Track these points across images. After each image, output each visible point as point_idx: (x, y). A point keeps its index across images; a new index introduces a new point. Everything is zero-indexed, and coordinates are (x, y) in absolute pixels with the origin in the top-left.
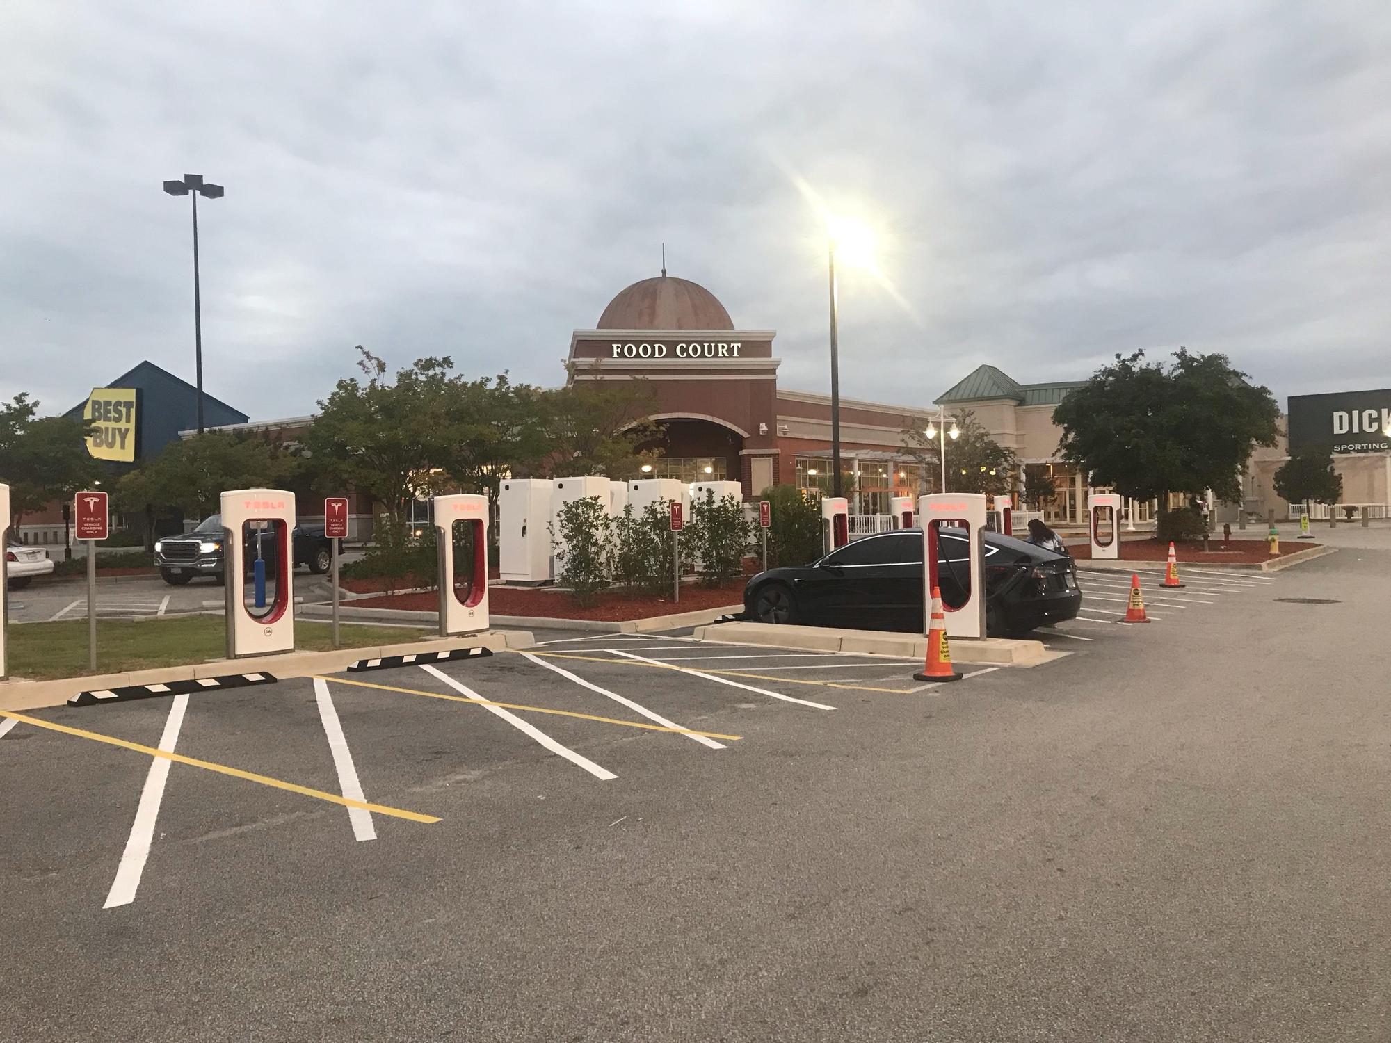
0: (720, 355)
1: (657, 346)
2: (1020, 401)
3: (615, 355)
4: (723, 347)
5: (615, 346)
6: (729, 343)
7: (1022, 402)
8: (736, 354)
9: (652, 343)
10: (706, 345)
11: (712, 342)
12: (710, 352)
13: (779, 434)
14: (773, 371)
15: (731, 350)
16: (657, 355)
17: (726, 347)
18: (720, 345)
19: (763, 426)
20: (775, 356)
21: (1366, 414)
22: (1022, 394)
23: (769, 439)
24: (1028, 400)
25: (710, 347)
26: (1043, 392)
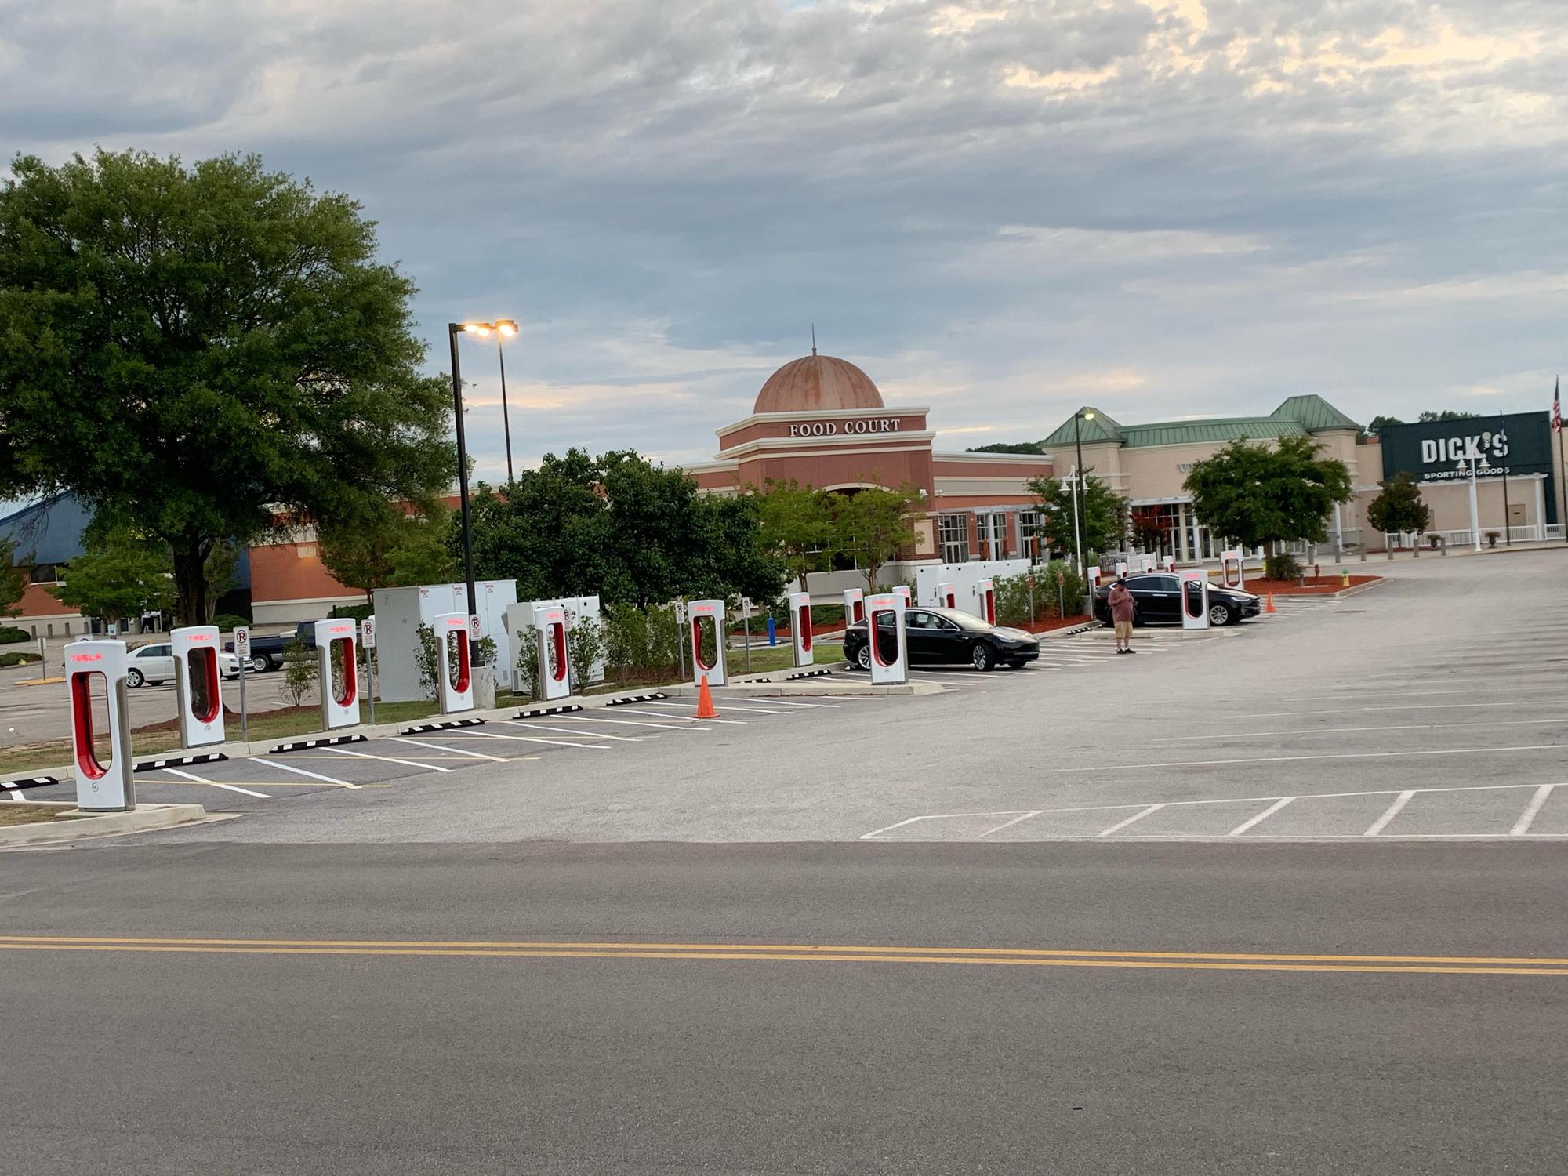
0: (883, 430)
1: (828, 425)
2: (1123, 443)
3: (793, 434)
4: (885, 423)
5: (792, 427)
6: (889, 419)
7: (1124, 444)
8: (896, 429)
9: (823, 422)
10: (870, 422)
11: (876, 419)
12: (874, 429)
13: (936, 495)
14: (928, 443)
15: (892, 426)
16: (828, 433)
17: (888, 423)
18: (882, 422)
19: (924, 492)
20: (929, 429)
21: (1451, 442)
22: (1125, 436)
23: (930, 503)
24: (1131, 442)
25: (873, 423)
26: (1145, 433)
